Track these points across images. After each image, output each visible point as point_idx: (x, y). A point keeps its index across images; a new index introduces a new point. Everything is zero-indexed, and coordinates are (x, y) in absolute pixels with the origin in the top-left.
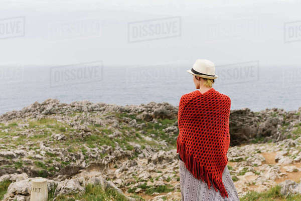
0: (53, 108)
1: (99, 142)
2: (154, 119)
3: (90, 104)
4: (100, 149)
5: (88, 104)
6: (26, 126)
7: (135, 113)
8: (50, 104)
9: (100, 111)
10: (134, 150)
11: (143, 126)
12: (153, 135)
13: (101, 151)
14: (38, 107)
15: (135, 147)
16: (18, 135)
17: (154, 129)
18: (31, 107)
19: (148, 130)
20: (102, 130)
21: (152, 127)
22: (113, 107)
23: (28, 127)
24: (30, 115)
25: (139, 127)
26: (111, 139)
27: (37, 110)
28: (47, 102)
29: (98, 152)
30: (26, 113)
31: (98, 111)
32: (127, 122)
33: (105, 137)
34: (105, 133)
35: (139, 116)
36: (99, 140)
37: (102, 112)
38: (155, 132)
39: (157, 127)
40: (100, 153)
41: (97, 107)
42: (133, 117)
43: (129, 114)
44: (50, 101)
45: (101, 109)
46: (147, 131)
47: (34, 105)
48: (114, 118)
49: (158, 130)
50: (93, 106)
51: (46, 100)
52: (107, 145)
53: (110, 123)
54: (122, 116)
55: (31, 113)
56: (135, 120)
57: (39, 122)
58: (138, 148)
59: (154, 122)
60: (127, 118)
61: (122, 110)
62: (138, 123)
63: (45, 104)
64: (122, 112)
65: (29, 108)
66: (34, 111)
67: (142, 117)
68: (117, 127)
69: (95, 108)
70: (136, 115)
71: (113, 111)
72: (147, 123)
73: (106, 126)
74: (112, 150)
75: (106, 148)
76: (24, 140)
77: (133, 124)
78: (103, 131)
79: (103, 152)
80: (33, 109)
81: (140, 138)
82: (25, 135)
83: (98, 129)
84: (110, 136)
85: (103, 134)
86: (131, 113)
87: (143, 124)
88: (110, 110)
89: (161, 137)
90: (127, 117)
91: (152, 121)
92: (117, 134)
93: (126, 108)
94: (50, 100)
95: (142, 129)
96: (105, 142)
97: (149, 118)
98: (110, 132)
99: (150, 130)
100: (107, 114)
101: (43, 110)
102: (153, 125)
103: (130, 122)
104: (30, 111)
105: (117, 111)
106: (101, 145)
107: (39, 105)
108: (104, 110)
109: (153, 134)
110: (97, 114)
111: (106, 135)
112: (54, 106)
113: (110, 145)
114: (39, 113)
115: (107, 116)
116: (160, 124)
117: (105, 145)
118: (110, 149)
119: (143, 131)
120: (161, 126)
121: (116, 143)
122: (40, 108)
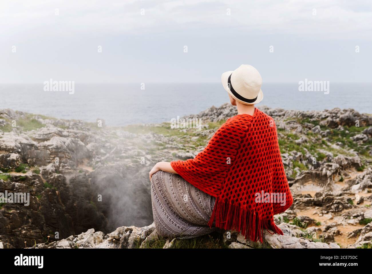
0: (231, 113)
1: (287, 147)
2: (340, 126)
3: (268, 109)
4: (290, 155)
5: (265, 109)
6: (205, 127)
7: (318, 119)
8: (227, 108)
9: (280, 116)
10: (327, 158)
11: (328, 133)
12: (340, 143)
13: (291, 157)
14: (215, 111)
15: (327, 154)
16: (198, 135)
17: (340, 137)
18: (208, 111)
19: (334, 137)
20: (287, 135)
21: (337, 135)
22: (294, 113)
23: (207, 128)
24: (207, 119)
25: (323, 134)
26: (299, 144)
27: (214, 114)
28: (224, 106)
29: (289, 159)
30: (203, 117)
31: (277, 116)
32: (310, 129)
33: (291, 142)
34: (290, 138)
35: (322, 123)
36: (286, 145)
37: (282, 117)
38: (341, 140)
39: (344, 134)
40: (290, 159)
41: (276, 112)
42: (316, 123)
43: (312, 120)
44: (227, 106)
45: (280, 114)
46: (332, 139)
47: (211, 109)
48: (295, 123)
49: (344, 138)
50: (272, 110)
51: (223, 104)
52: (297, 151)
53: (293, 128)
54: (303, 121)
55: (208, 117)
56: (318, 127)
57: (219, 123)
58: (330, 156)
59: (340, 129)
60: (309, 124)
61: (303, 115)
62: (322, 130)
63: (222, 108)
64: (303, 117)
65: (206, 112)
66: (212, 115)
67: (326, 123)
68: (301, 132)
69: (274, 113)
70: (319, 121)
71: (294, 117)
72: (332, 130)
73: (290, 131)
74: (302, 157)
75: (296, 154)
76: (205, 141)
77: (317, 130)
78: (289, 136)
79: (293, 158)
80: (210, 113)
81: (328, 146)
82: (205, 135)
83: (283, 134)
84: (297, 141)
85: (289, 139)
86: (314, 119)
87: (328, 131)
88: (291, 115)
89: (349, 146)
90: (309, 122)
91: (338, 128)
92: (304, 139)
93: (308, 113)
94: (227, 104)
95: (327, 136)
96: (294, 147)
97: (333, 124)
98: (296, 137)
99: (336, 138)
100: (288, 119)
101: (220, 114)
102: (339, 132)
103: (313, 128)
104: (207, 115)
105: (299, 117)
106: (289, 151)
107: (216, 109)
108: (284, 115)
109: (340, 141)
110: (277, 119)
111: (292, 140)
112: (231, 110)
113: (300, 152)
114: (216, 116)
115: (288, 121)
116: (347, 132)
117: (295, 151)
118: (300, 156)
119: (327, 138)
120: (347, 134)
121: (305, 149)
122: (217, 112)
